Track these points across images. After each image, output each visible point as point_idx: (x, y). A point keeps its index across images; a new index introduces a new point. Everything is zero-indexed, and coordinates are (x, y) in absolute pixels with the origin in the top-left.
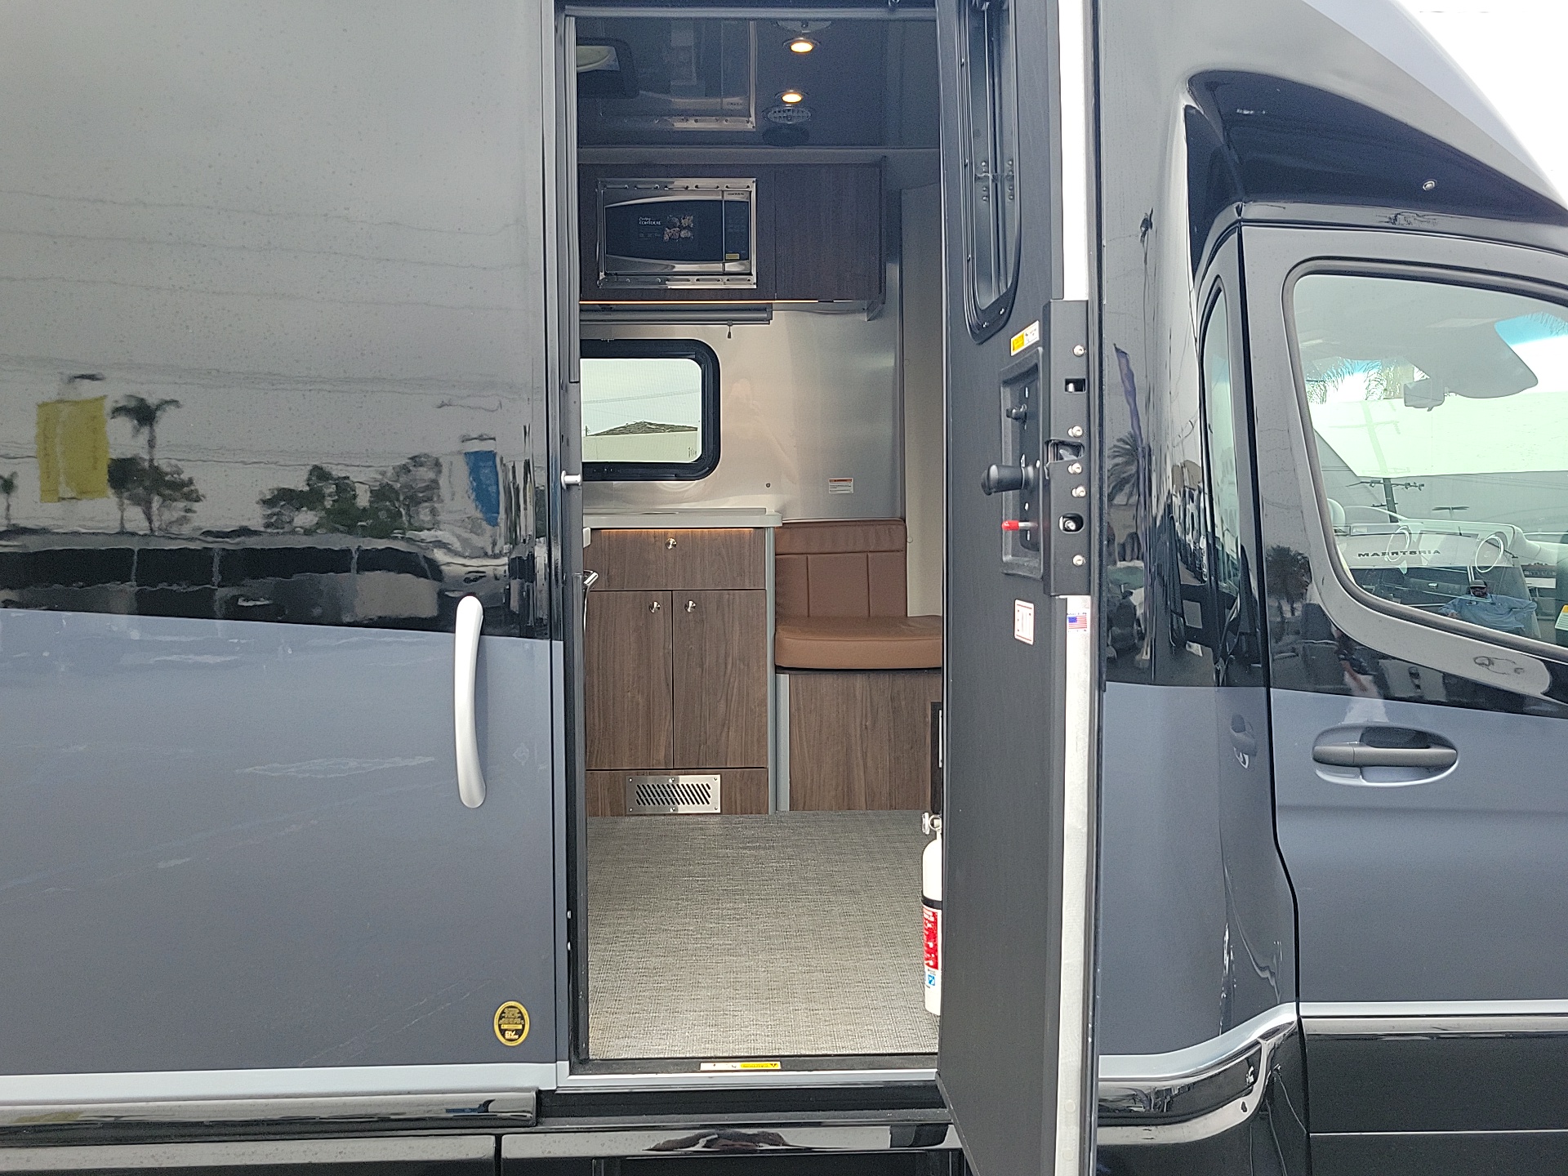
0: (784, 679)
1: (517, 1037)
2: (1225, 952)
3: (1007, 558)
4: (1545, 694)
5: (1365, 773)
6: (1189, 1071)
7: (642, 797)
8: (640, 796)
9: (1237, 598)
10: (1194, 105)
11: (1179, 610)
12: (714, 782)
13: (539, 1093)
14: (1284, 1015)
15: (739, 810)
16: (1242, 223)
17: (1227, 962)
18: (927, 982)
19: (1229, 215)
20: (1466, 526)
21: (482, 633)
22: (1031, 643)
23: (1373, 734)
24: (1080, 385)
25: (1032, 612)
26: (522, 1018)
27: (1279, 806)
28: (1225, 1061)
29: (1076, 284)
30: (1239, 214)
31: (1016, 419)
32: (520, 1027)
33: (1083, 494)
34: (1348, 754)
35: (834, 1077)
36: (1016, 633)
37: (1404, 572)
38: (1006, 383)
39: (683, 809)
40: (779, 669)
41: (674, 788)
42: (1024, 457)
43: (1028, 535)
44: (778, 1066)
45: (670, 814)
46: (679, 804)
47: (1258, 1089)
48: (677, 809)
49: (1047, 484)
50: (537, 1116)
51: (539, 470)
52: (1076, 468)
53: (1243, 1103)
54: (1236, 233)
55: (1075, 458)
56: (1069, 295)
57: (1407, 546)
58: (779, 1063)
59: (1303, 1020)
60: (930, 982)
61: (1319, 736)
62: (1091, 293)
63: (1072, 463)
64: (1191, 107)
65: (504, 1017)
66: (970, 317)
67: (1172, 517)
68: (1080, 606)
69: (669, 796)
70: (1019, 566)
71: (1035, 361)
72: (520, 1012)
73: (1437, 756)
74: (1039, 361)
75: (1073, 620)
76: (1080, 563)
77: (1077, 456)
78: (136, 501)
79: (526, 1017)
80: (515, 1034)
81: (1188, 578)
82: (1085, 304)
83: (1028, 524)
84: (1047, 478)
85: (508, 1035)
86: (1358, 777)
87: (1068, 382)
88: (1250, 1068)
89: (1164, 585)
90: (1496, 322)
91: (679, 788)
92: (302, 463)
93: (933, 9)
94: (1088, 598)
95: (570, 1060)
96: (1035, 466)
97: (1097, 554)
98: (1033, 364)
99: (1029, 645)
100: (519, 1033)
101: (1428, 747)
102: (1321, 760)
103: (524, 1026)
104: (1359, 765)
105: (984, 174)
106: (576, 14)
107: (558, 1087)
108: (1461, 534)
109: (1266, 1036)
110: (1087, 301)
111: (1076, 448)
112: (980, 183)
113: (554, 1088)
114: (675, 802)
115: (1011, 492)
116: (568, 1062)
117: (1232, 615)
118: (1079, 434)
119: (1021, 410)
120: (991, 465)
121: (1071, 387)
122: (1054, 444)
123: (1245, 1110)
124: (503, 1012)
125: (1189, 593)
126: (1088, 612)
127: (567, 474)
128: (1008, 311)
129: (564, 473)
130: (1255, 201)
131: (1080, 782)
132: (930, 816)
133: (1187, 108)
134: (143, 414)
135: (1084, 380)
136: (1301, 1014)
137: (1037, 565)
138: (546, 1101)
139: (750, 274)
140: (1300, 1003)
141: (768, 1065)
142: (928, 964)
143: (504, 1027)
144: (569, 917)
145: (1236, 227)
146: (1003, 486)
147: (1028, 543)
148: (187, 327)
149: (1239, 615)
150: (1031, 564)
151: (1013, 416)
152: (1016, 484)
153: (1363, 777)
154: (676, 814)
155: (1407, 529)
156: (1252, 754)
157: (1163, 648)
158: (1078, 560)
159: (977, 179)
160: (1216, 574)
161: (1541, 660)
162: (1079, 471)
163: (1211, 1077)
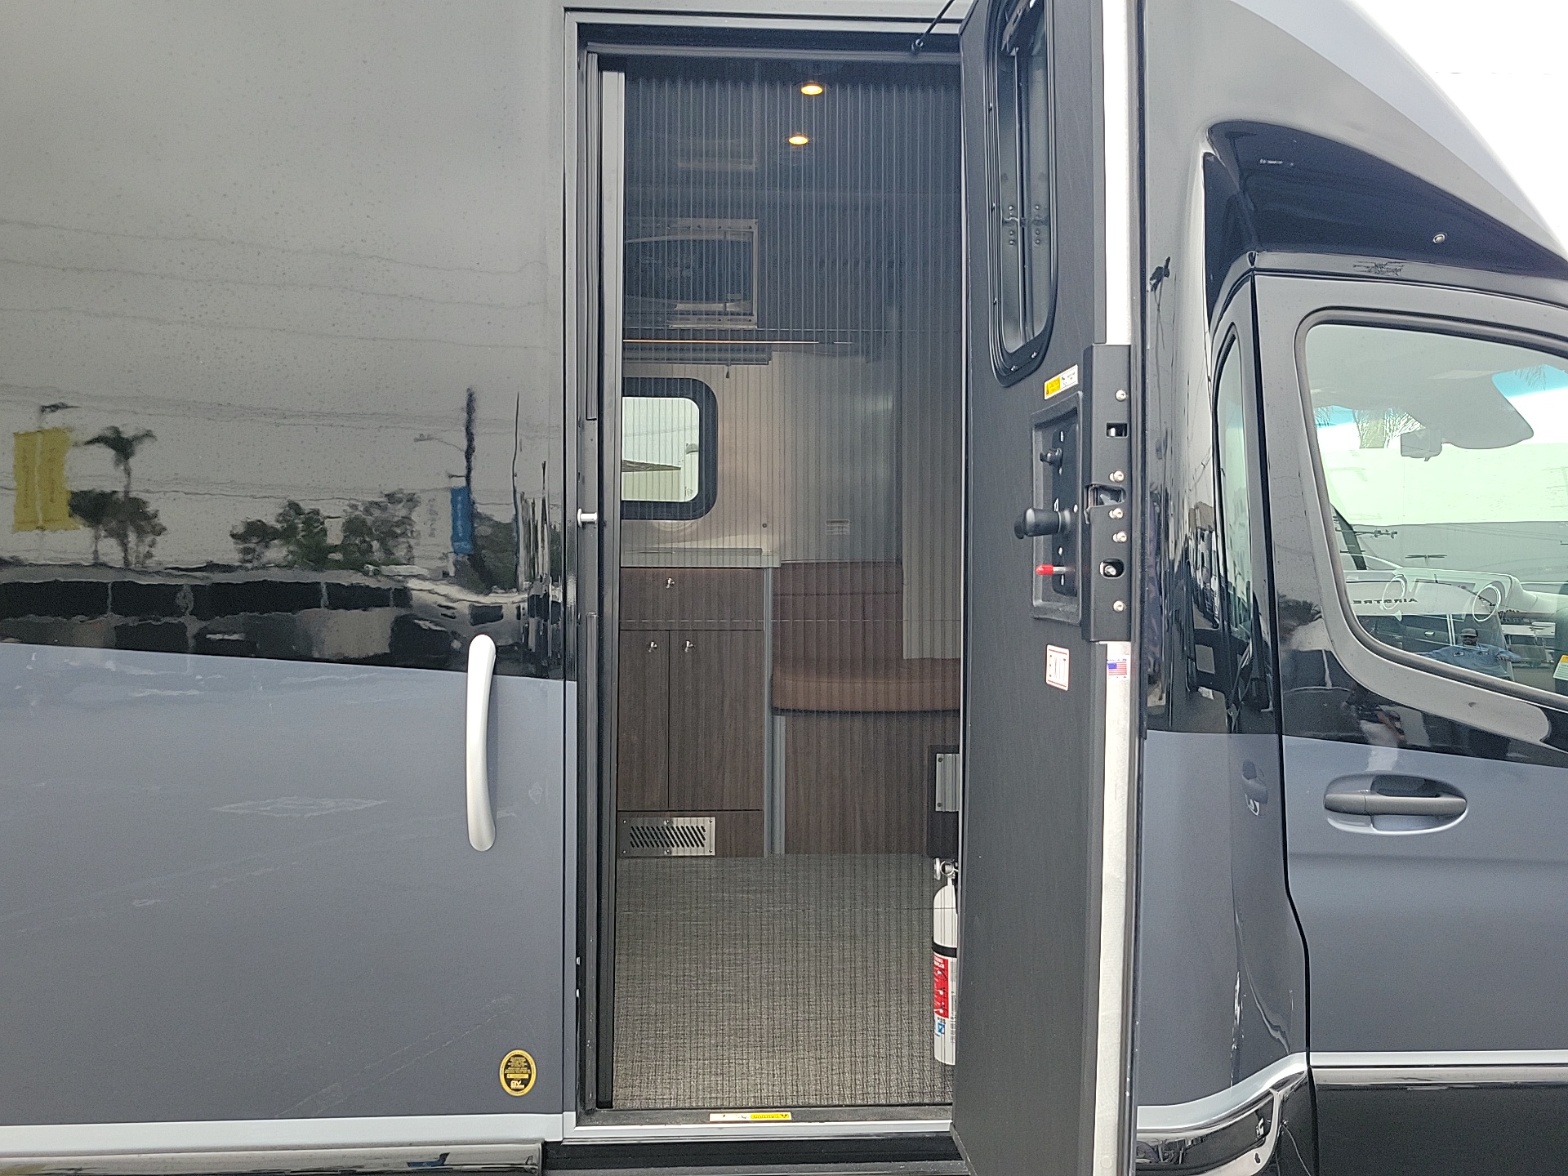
0: (781, 721)
1: (523, 1086)
2: (1236, 1001)
3: (1037, 602)
4: (1545, 741)
5: (1376, 823)
6: (1203, 1122)
7: (636, 839)
8: (634, 839)
9: (1248, 644)
10: (1213, 152)
11: (1192, 655)
12: (708, 824)
13: (545, 1144)
14: (1294, 1065)
15: (734, 854)
16: (1255, 272)
17: (1238, 1012)
18: (936, 1031)
19: (1241, 265)
20: (1442, 574)
21: (495, 673)
22: (1066, 689)
23: (1384, 783)
24: (1121, 429)
25: (1067, 657)
26: (529, 1067)
27: (1291, 854)
28: (1239, 1112)
29: (1119, 329)
30: (1253, 264)
31: (1051, 463)
32: (527, 1076)
33: (1124, 540)
34: (1358, 802)
35: (847, 1128)
36: (1048, 678)
37: (1400, 619)
38: (1038, 427)
39: (677, 851)
40: (775, 711)
41: (669, 830)
42: (1057, 501)
43: (1063, 580)
44: (789, 1117)
45: (664, 857)
46: (673, 846)
47: (1271, 1140)
48: (671, 852)
49: (1087, 530)
50: (544, 1167)
51: (555, 508)
52: (1117, 513)
53: (1257, 1155)
54: (1250, 282)
55: (1115, 503)
56: (1112, 340)
57: (1403, 594)
58: (789, 1114)
59: (1313, 1070)
60: (940, 1031)
61: (1331, 784)
62: (1133, 338)
63: (1113, 508)
64: (1210, 153)
65: (510, 1066)
66: (994, 359)
67: (1189, 562)
68: (1119, 652)
69: (662, 838)
70: (1053, 611)
71: (1075, 405)
72: (527, 1061)
73: (1446, 805)
74: (1079, 405)
75: (1113, 666)
76: (1121, 609)
77: (1117, 501)
78: (111, 533)
79: (533, 1066)
80: (522, 1084)
81: (1201, 623)
82: (1128, 348)
83: (1063, 569)
84: (1087, 523)
85: (514, 1084)
86: (1368, 825)
87: (1109, 427)
88: (1260, 1120)
89: (1181, 630)
90: (1494, 374)
91: (674, 830)
92: (313, 498)
93: (957, 54)
94: (1128, 644)
95: (576, 1110)
96: (1072, 510)
97: (1138, 601)
98: (1071, 407)
99: (1063, 691)
100: (525, 1082)
101: (1437, 796)
102: (1333, 808)
103: (530, 1076)
104: (1370, 814)
105: (1011, 218)
106: (599, 51)
107: (564, 1139)
108: (1437, 582)
109: (1278, 1086)
110: (1130, 346)
111: (1115, 493)
112: (1007, 227)
113: (561, 1140)
114: (670, 844)
115: (1042, 537)
116: (575, 1113)
117: (1244, 661)
118: (1121, 479)
119: (1057, 454)
120: (1027, 509)
121: (1113, 431)
122: (1096, 489)
123: (1258, 1161)
124: (509, 1061)
125: (1202, 637)
126: (1129, 658)
127: (583, 512)
128: (1041, 354)
129: (580, 510)
130: (1268, 251)
131: (1119, 831)
132: (941, 862)
133: (1206, 155)
134: (121, 446)
135: (1126, 425)
136: (1311, 1064)
137: (1074, 610)
138: (552, 1152)
139: (751, 314)
140: (1311, 1053)
141: (778, 1116)
142: (938, 1013)
143: (510, 1076)
144: (578, 963)
145: (1249, 275)
146: (1039, 530)
147: (1063, 588)
148: (198, 358)
149: (1251, 663)
150: (1068, 610)
151: (1048, 460)
152: (1053, 530)
153: (1374, 826)
154: (670, 857)
155: (1402, 577)
156: (1263, 801)
157: (1179, 694)
158: (1119, 606)
159: (1005, 223)
160: (1229, 619)
161: (1541, 708)
162: (1120, 516)
163: (1224, 1129)
